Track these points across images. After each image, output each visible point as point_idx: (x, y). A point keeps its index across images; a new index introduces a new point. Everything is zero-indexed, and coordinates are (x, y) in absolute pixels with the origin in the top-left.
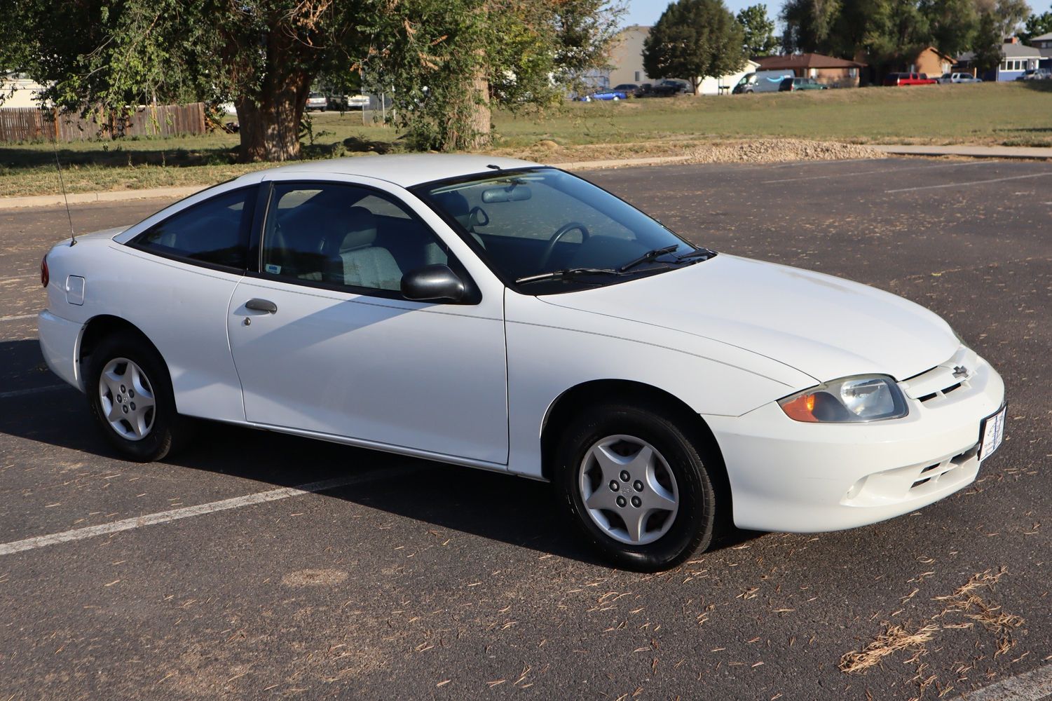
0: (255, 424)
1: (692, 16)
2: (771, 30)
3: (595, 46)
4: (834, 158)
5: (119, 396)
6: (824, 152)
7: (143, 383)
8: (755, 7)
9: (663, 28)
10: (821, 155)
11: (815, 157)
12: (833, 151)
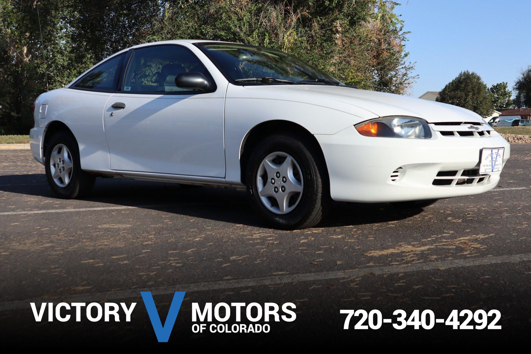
0: (114, 171)
1: (463, 86)
2: (510, 96)
3: (396, 87)
4: (524, 143)
5: (58, 164)
6: (519, 140)
7: (69, 157)
8: (501, 84)
9: (446, 92)
10: (517, 141)
11: (513, 142)
12: (524, 139)
